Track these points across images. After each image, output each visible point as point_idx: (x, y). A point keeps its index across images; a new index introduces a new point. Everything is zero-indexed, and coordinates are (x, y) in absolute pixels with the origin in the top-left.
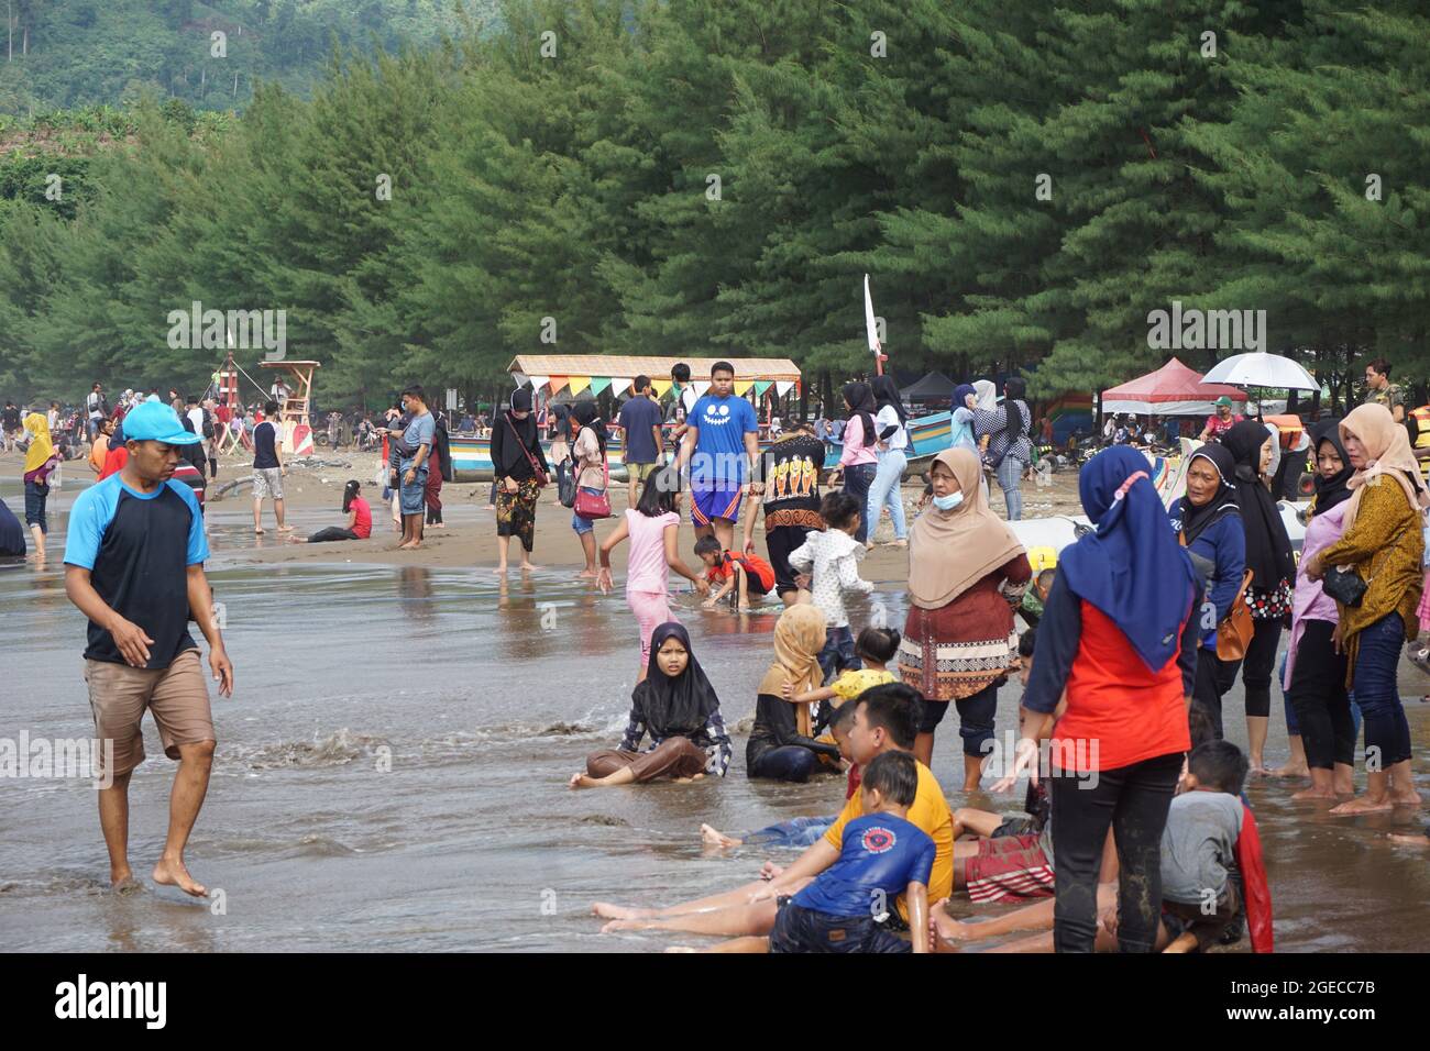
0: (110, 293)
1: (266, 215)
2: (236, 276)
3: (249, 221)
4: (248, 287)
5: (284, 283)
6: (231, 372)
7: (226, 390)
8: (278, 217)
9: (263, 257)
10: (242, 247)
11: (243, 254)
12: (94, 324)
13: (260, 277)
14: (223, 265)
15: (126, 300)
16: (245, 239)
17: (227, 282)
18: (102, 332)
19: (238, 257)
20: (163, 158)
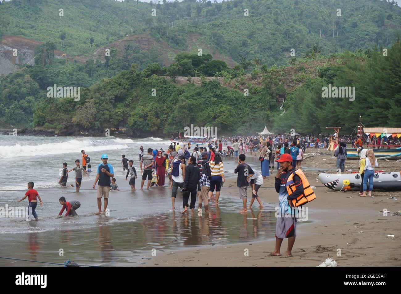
0: (337, 104)
1: (372, 83)
2: (365, 100)
3: (368, 85)
4: (368, 103)
5: (376, 101)
6: (360, 126)
7: (359, 131)
8: (374, 84)
9: (370, 94)
10: (365, 92)
11: (366, 94)
12: (333, 113)
13: (370, 100)
14: (362, 97)
15: (341, 106)
16: (366, 90)
17: (362, 101)
18: (335, 115)
19: (365, 95)
20: (350, 68)
